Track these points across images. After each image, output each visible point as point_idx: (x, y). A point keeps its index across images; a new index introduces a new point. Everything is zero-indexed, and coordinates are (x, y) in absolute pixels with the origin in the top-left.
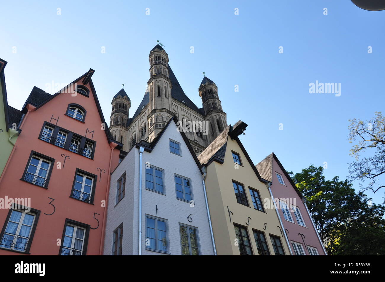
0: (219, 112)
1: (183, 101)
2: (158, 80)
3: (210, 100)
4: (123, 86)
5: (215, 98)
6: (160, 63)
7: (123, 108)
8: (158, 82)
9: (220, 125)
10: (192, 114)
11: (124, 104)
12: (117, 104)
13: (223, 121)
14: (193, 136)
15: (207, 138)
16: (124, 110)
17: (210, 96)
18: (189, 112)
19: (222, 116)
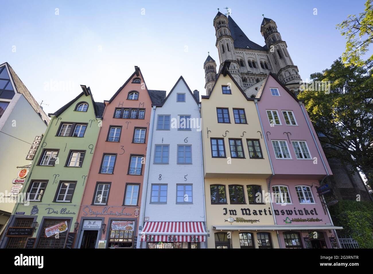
0: (278, 43)
1: (248, 47)
2: (221, 40)
3: (269, 36)
4: (208, 53)
5: (274, 32)
6: (221, 27)
7: (211, 69)
8: (222, 42)
9: (280, 53)
10: (256, 54)
11: (211, 66)
12: (207, 68)
13: (283, 49)
14: (259, 70)
15: (271, 68)
16: (212, 70)
17: (269, 33)
18: (253, 53)
19: (281, 45)
